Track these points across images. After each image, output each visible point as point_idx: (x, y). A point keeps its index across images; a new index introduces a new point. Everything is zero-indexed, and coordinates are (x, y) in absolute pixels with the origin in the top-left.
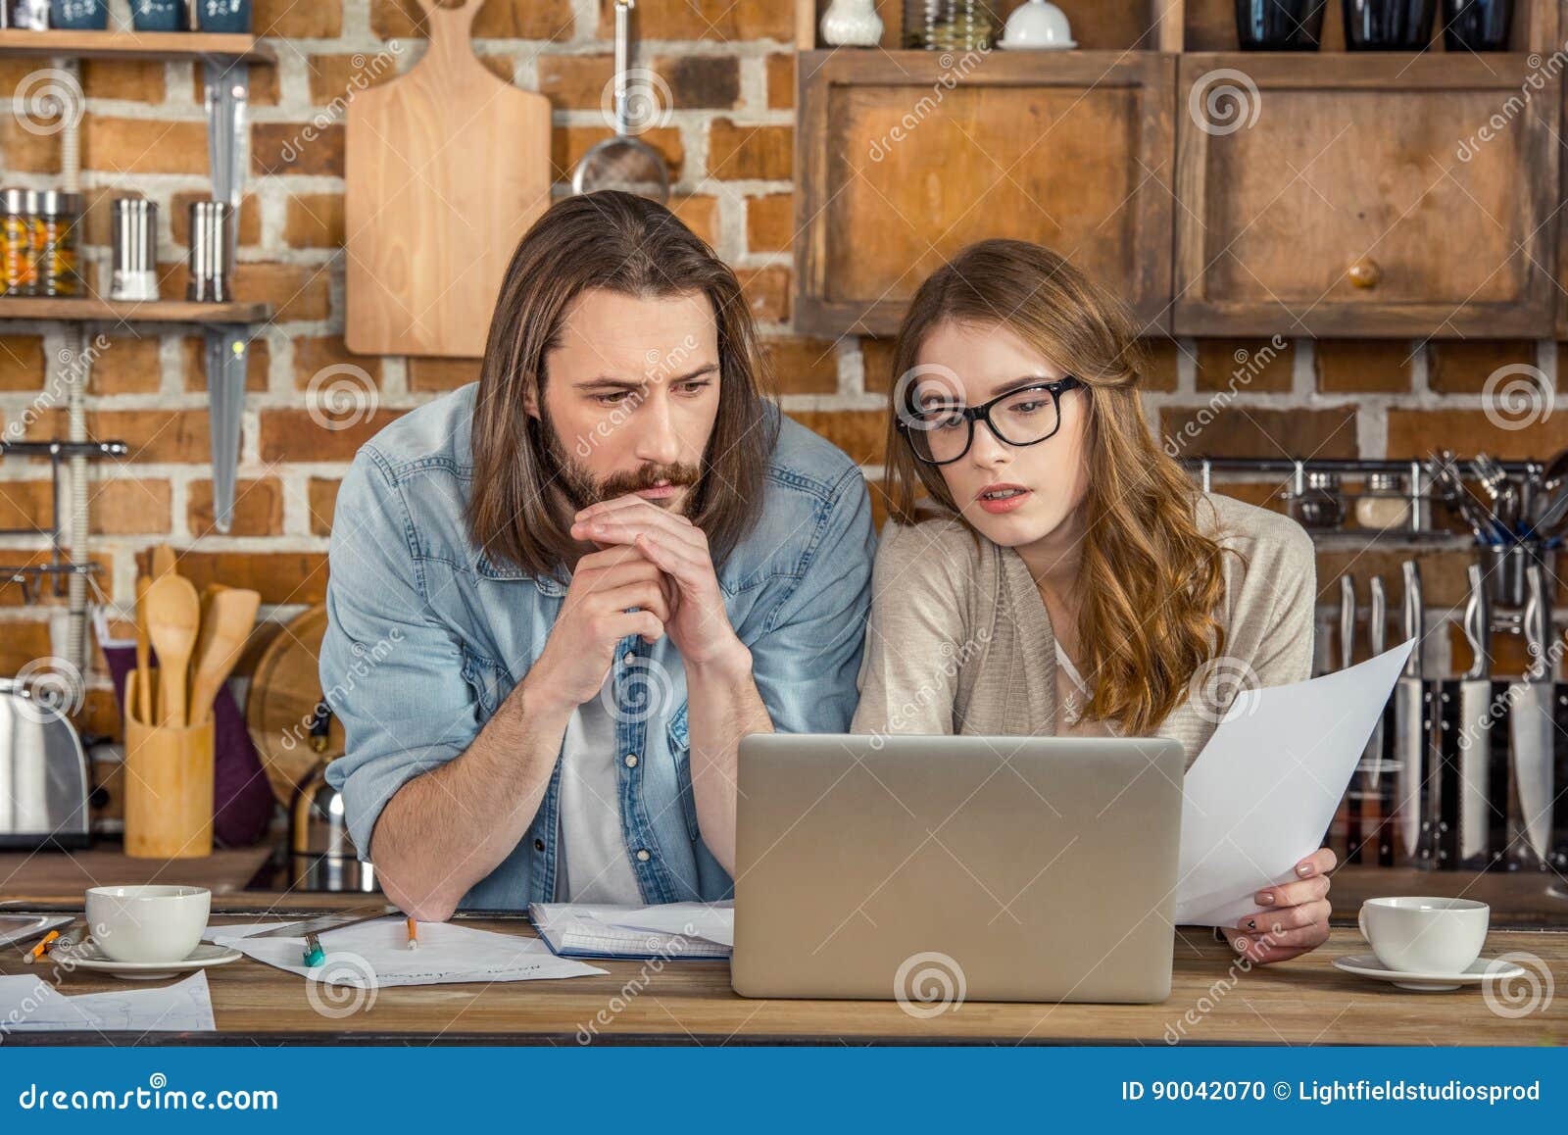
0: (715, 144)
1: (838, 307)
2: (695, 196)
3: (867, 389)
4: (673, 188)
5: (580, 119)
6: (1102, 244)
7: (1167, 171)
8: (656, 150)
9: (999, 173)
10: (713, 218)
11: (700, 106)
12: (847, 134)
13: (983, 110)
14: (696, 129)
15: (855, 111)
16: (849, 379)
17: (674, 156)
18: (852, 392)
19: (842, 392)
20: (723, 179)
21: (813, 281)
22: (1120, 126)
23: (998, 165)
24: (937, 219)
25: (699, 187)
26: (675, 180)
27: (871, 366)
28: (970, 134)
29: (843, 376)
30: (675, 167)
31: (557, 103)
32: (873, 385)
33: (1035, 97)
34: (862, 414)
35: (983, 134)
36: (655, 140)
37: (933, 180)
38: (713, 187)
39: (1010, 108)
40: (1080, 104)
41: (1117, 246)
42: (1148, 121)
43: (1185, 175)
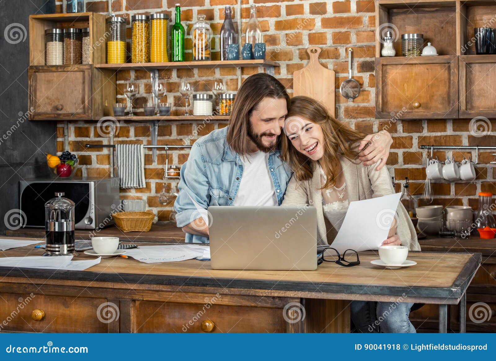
0: (370, 79)
1: (384, 113)
2: (365, 91)
3: (403, 132)
4: (361, 89)
5: (342, 75)
6: (443, 98)
7: (456, 81)
8: (358, 81)
9: (420, 83)
10: (370, 95)
11: (367, 72)
12: (387, 75)
13: (416, 70)
14: (366, 77)
15: (388, 71)
16: (400, 130)
17: (361, 83)
18: (400, 132)
19: (398, 133)
20: (372, 87)
21: (379, 107)
22: (447, 72)
23: (420, 81)
24: (407, 94)
25: (367, 89)
26: (361, 88)
27: (404, 127)
28: (414, 74)
29: (398, 129)
30: (361, 85)
31: (336, 72)
32: (404, 131)
33: (427, 66)
34: (402, 137)
35: (416, 74)
36: (357, 79)
37: (406, 85)
38: (370, 89)
39: (422, 68)
40: (438, 68)
41: (447, 99)
42: (452, 71)
43: (460, 82)
